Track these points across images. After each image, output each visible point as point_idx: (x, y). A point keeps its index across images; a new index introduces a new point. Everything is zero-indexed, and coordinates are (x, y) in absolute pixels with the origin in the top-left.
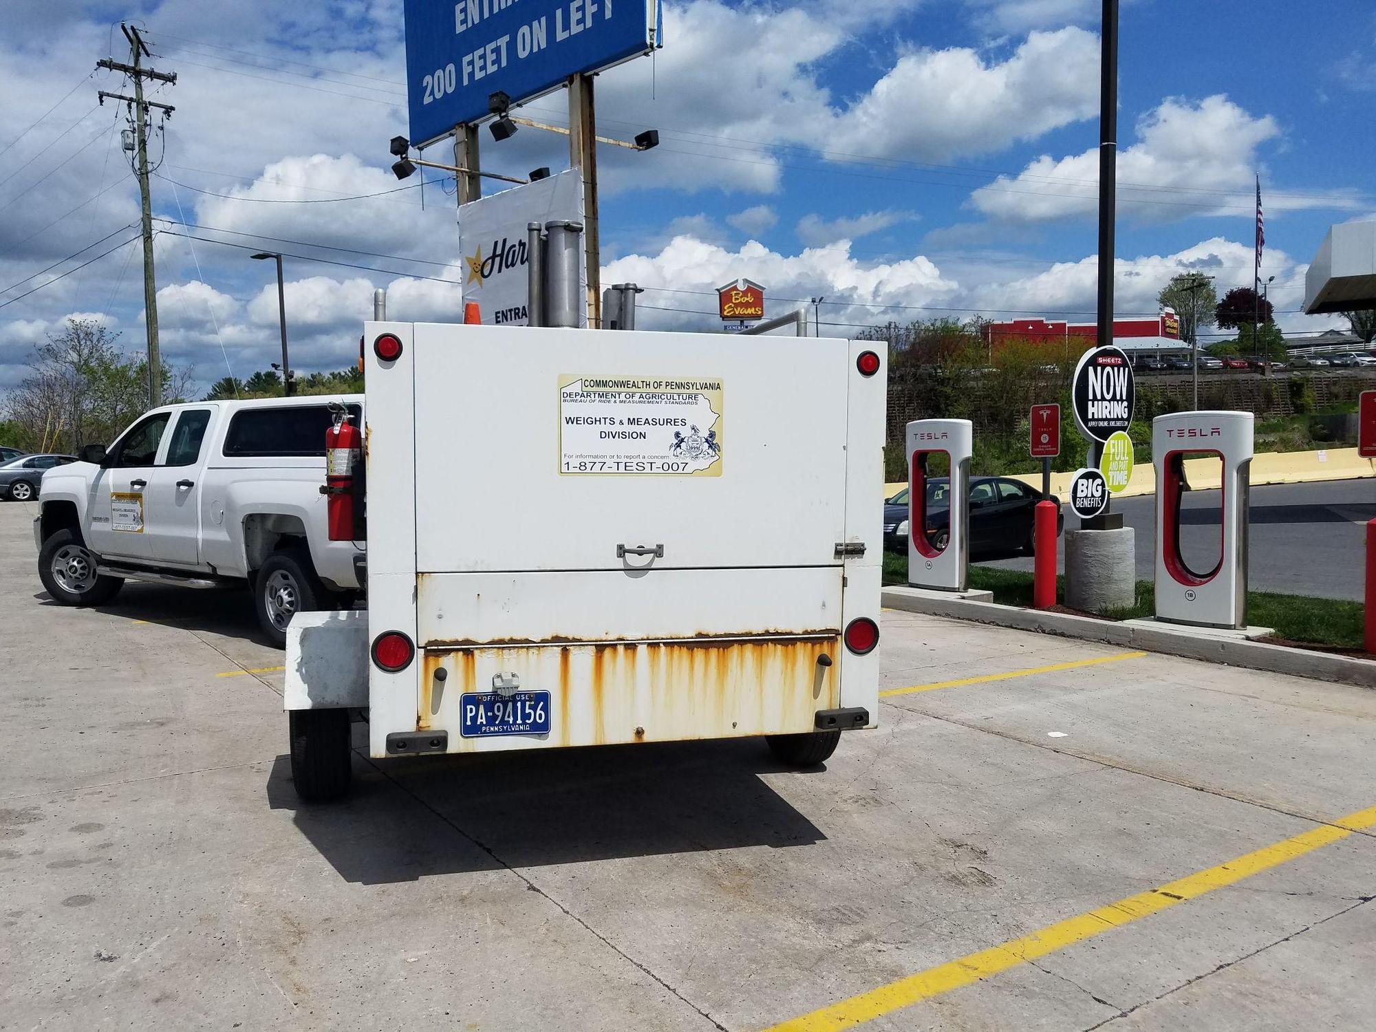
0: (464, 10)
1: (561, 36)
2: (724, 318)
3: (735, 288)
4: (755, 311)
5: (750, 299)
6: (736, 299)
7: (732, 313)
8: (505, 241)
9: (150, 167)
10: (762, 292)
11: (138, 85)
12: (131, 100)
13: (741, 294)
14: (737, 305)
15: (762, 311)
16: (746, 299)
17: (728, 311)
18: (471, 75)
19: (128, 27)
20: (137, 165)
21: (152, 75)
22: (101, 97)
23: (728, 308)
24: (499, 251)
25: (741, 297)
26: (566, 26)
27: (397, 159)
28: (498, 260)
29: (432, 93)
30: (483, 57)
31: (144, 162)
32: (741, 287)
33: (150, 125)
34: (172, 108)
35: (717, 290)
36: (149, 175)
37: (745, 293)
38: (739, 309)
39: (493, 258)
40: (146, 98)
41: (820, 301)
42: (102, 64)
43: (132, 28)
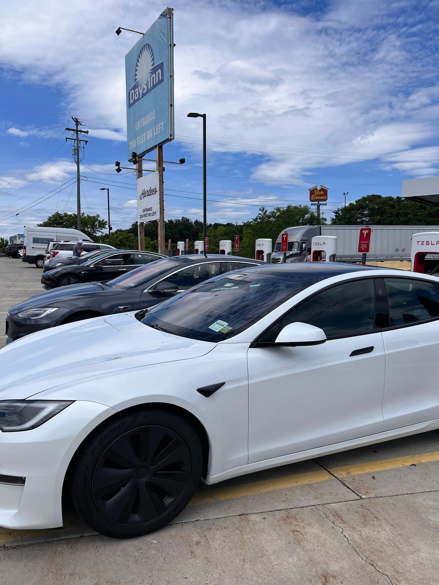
0: (137, 124)
1: (155, 134)
2: (311, 201)
3: (316, 189)
4: (324, 198)
5: (322, 193)
6: (316, 193)
7: (315, 198)
8: (144, 189)
9: (80, 160)
10: (327, 190)
11: (77, 134)
12: (75, 140)
13: (319, 191)
14: (317, 196)
15: (327, 197)
16: (320, 193)
17: (313, 198)
18: (139, 142)
19: (73, 118)
20: (76, 160)
21: (81, 131)
22: (66, 139)
23: (313, 197)
24: (143, 193)
25: (319, 192)
26: (155, 132)
27: (117, 167)
28: (143, 194)
29: (131, 147)
30: (141, 138)
31: (78, 158)
32: (319, 188)
33: (80, 147)
34: (88, 141)
35: (309, 190)
36: (80, 162)
37: (320, 191)
38: (317, 197)
39: (142, 194)
40: (79, 139)
41: (347, 194)
42: (67, 129)
43: (75, 118)
